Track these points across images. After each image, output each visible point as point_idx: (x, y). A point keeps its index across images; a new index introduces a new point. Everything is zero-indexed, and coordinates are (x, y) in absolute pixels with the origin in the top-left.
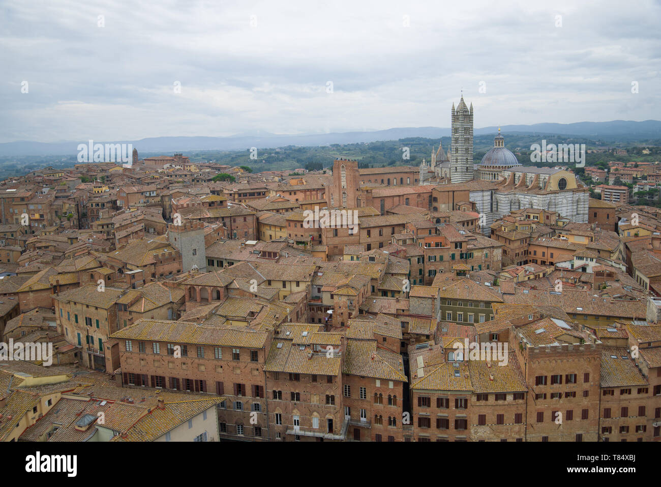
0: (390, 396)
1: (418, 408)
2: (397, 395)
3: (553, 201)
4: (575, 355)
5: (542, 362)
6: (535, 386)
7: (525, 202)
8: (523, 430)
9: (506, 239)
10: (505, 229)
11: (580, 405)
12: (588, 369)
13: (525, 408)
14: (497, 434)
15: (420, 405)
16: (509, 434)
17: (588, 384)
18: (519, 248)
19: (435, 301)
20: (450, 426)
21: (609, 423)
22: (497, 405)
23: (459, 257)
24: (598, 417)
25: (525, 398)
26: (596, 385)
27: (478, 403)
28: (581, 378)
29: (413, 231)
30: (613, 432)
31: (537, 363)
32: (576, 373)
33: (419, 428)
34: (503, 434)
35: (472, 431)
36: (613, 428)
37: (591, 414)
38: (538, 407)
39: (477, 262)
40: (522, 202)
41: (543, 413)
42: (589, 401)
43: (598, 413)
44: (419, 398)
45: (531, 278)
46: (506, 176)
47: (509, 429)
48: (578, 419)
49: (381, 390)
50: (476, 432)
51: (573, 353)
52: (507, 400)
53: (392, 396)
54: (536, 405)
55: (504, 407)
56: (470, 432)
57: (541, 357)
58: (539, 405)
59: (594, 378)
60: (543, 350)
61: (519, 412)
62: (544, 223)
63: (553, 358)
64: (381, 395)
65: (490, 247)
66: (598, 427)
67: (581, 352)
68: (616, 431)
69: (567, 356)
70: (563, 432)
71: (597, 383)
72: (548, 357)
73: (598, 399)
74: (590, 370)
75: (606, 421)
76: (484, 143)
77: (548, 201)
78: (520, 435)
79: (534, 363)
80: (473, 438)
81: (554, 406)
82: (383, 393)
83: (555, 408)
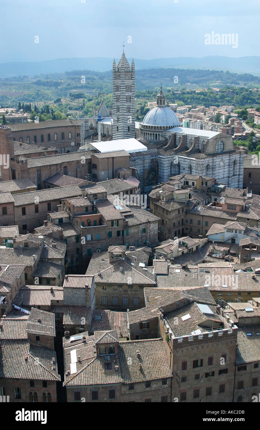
0: (44, 394)
2: (51, 393)
3: (211, 164)
4: (214, 341)
5: (185, 351)
6: (179, 372)
7: (185, 166)
9: (164, 209)
10: (163, 198)
11: (218, 381)
13: (170, 391)
18: (176, 218)
19: (89, 291)
21: (241, 392)
22: (145, 392)
23: (116, 234)
24: (233, 390)
26: (232, 364)
27: (127, 392)
29: (70, 208)
31: (181, 351)
32: (215, 355)
36: (244, 396)
37: (227, 388)
38: (182, 388)
39: (133, 238)
40: (181, 165)
41: (186, 392)
43: (233, 386)
45: (185, 252)
46: (167, 137)
48: (216, 394)
49: (35, 389)
53: (47, 393)
54: (180, 387)
55: (151, 392)
57: (184, 346)
60: (185, 340)
61: (165, 395)
62: (202, 189)
63: (195, 346)
64: (36, 393)
65: (147, 223)
66: (232, 397)
69: (207, 343)
71: (232, 362)
72: (190, 346)
73: (234, 375)
75: (239, 392)
76: (154, 78)
77: (206, 164)
79: (178, 352)
81: (196, 386)
82: (38, 392)
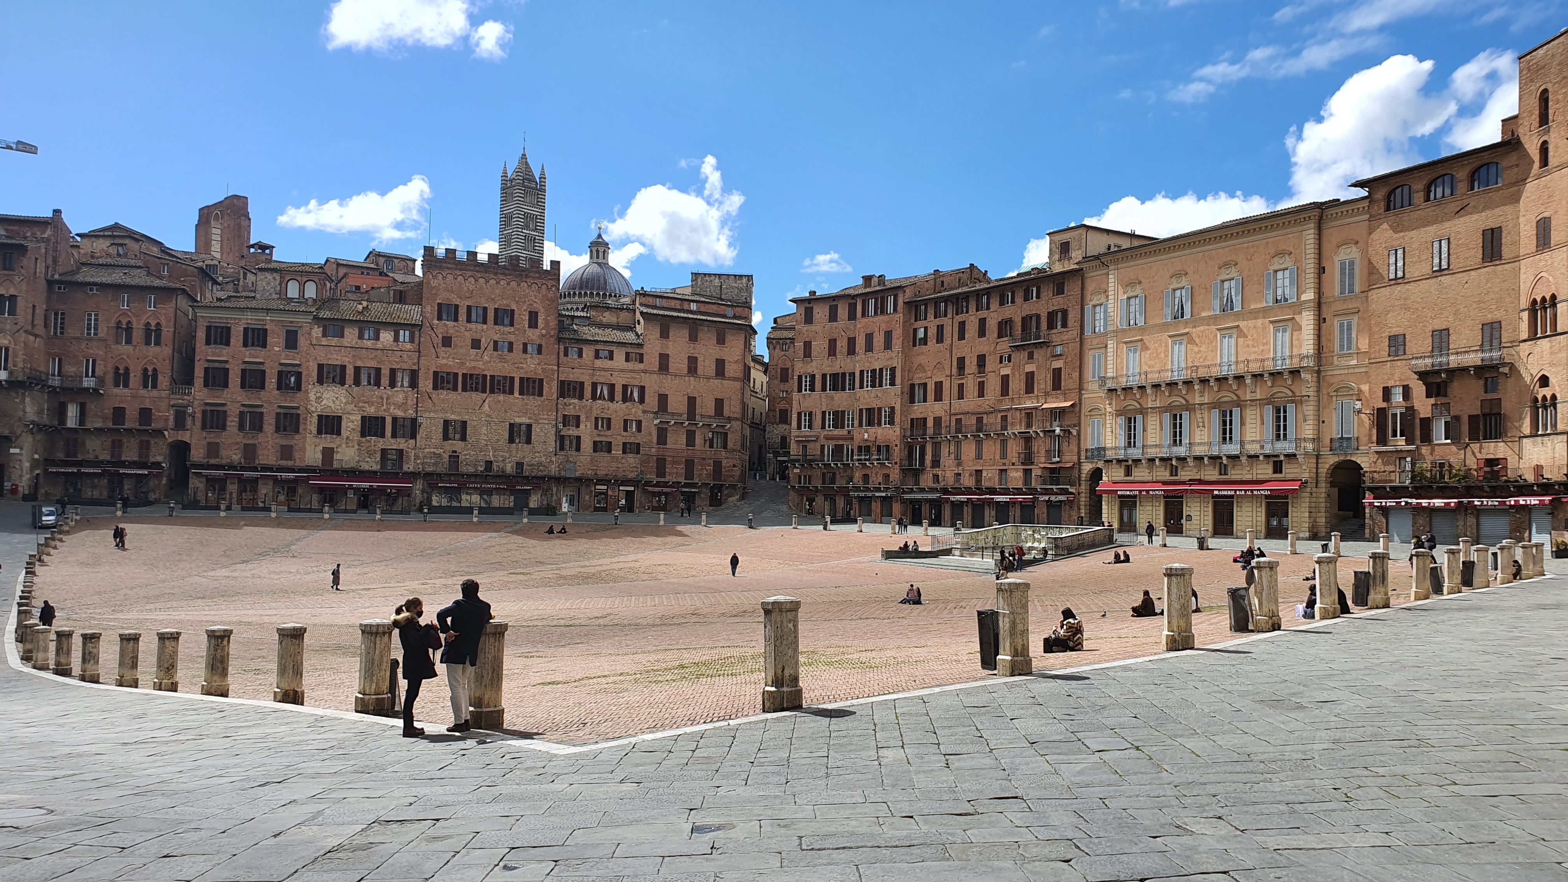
0: (147, 325)
1: (204, 347)
2: (163, 323)
4: (511, 275)
5: (450, 278)
6: (436, 322)
8: (411, 402)
11: (522, 368)
12: (535, 305)
14: (361, 404)
15: (208, 342)
16: (385, 407)
17: (537, 332)
20: (267, 384)
21: (575, 407)
22: (364, 347)
24: (555, 396)
25: (417, 341)
26: (552, 336)
27: (324, 342)
28: (522, 318)
30: (582, 426)
31: (440, 277)
32: (514, 307)
33: (206, 390)
34: (373, 405)
35: (312, 396)
36: (583, 418)
38: (443, 362)
42: (538, 364)
43: (554, 388)
44: (208, 328)
47: (385, 396)
49: (130, 314)
50: (319, 399)
51: (508, 269)
52: (381, 339)
53: (153, 324)
54: (438, 357)
55: (375, 353)
56: (308, 399)
57: (448, 268)
58: (443, 358)
59: (547, 323)
61: (405, 366)
63: (470, 273)
64: (129, 324)
66: (555, 414)
67: (523, 271)
68: (588, 424)
69: (496, 274)
70: (489, 416)
71: (553, 333)
72: (461, 270)
73: (555, 362)
74: (539, 307)
75: (570, 405)
78: (405, 411)
79: (435, 277)
80: (313, 409)
81: (473, 364)
82: (134, 320)
83: (474, 367)
